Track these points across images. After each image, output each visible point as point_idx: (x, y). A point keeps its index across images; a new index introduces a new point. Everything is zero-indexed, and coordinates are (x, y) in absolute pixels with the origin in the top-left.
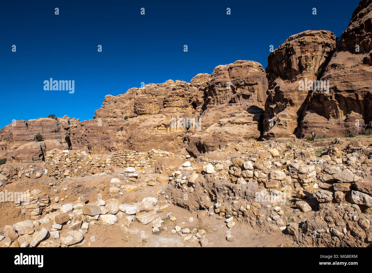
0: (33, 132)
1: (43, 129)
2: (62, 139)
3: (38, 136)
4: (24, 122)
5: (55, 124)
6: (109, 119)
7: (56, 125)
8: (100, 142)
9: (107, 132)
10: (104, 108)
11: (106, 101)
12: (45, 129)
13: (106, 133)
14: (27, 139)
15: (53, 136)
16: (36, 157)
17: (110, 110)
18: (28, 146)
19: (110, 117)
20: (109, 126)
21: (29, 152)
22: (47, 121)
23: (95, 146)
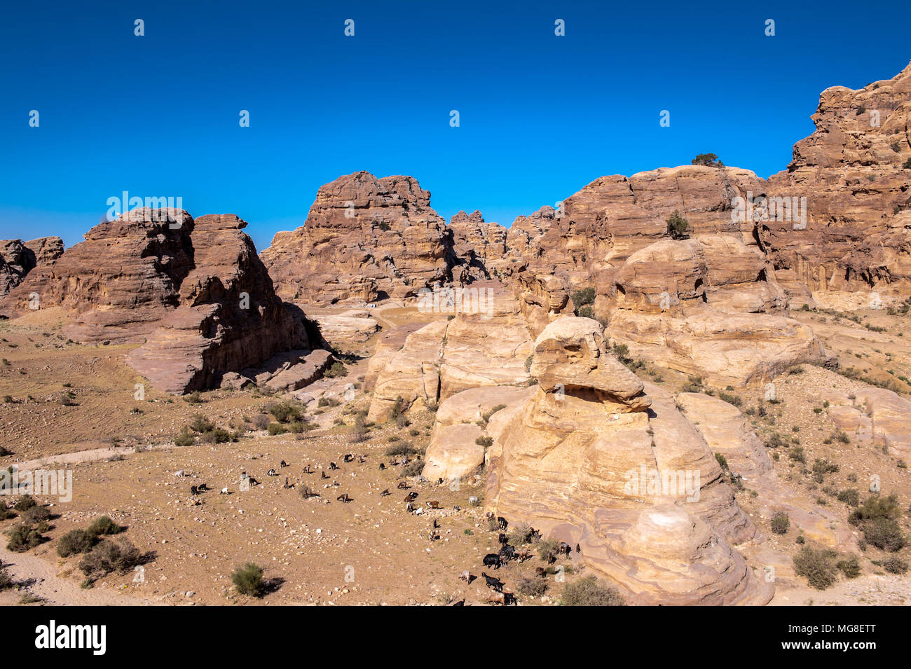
0: (655, 211)
1: (685, 200)
2: (744, 233)
3: (674, 224)
4: (625, 180)
5: (719, 183)
6: (845, 172)
7: (722, 186)
8: (820, 251)
9: (845, 216)
10: (827, 132)
11: (822, 111)
12: (692, 201)
13: (845, 220)
14: (648, 232)
15: (716, 222)
16: (688, 287)
17: (848, 138)
18: (661, 254)
19: (851, 165)
20: (854, 193)
21: (665, 273)
22: (696, 174)
23: (801, 261)
